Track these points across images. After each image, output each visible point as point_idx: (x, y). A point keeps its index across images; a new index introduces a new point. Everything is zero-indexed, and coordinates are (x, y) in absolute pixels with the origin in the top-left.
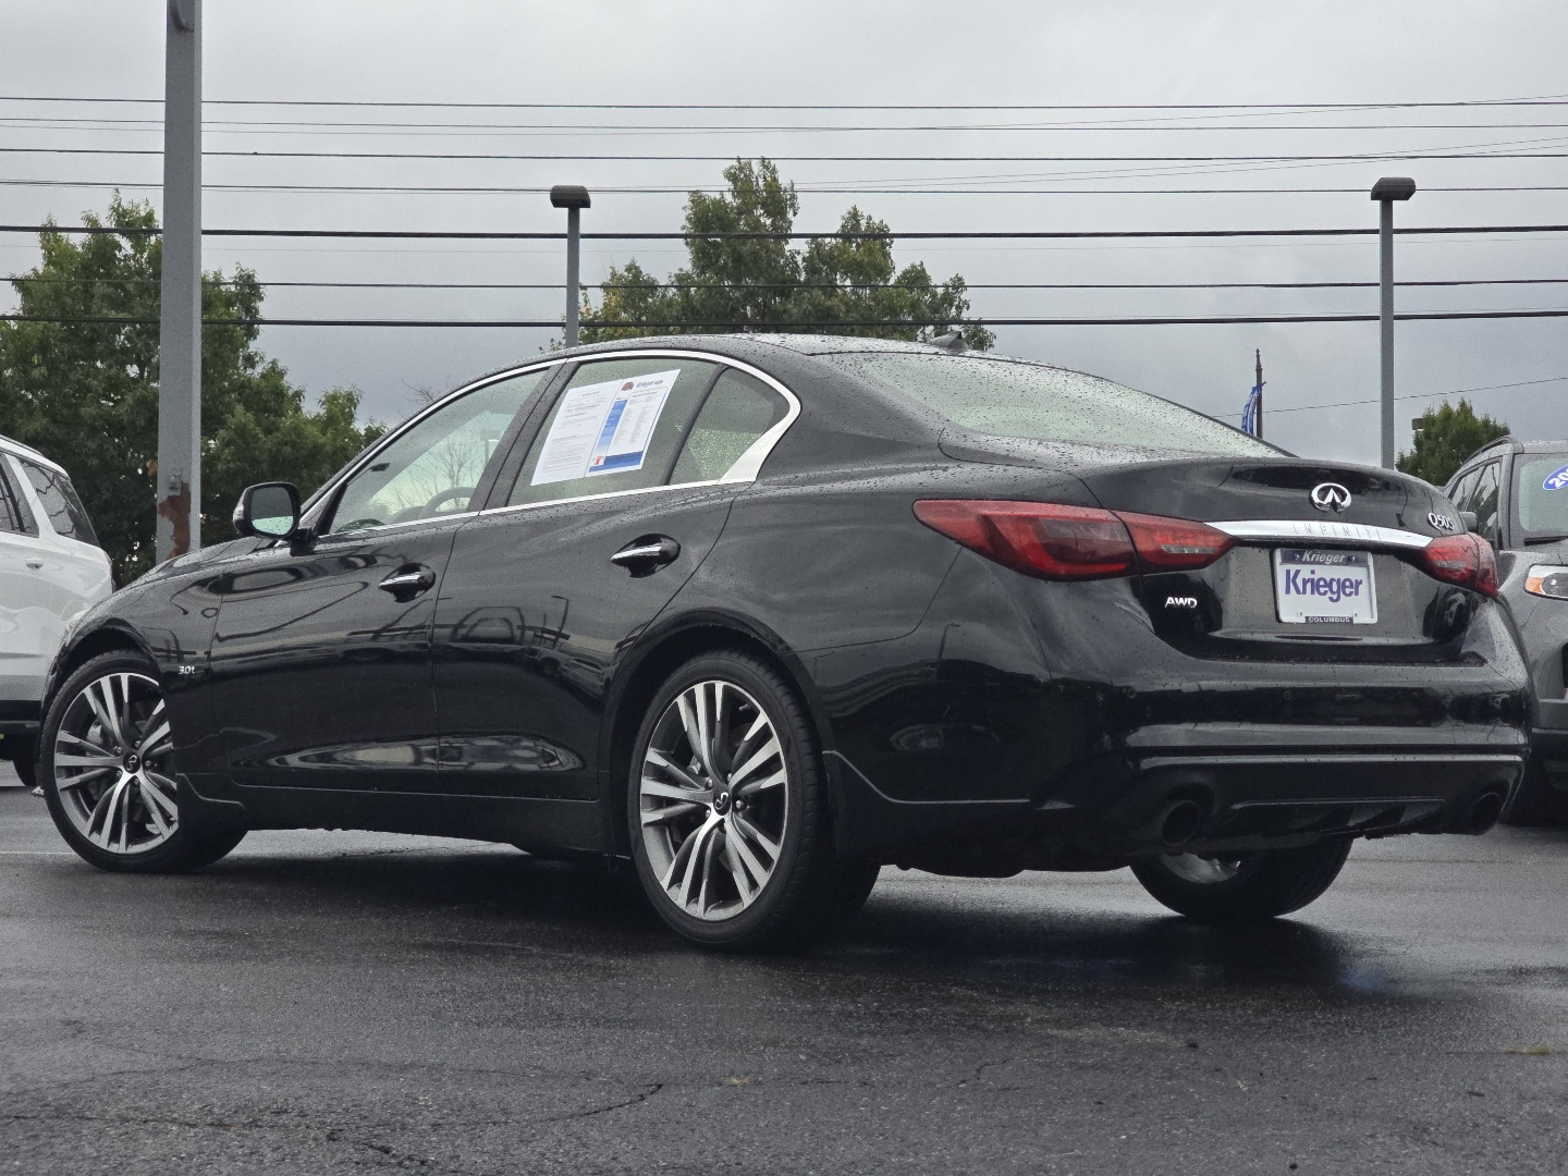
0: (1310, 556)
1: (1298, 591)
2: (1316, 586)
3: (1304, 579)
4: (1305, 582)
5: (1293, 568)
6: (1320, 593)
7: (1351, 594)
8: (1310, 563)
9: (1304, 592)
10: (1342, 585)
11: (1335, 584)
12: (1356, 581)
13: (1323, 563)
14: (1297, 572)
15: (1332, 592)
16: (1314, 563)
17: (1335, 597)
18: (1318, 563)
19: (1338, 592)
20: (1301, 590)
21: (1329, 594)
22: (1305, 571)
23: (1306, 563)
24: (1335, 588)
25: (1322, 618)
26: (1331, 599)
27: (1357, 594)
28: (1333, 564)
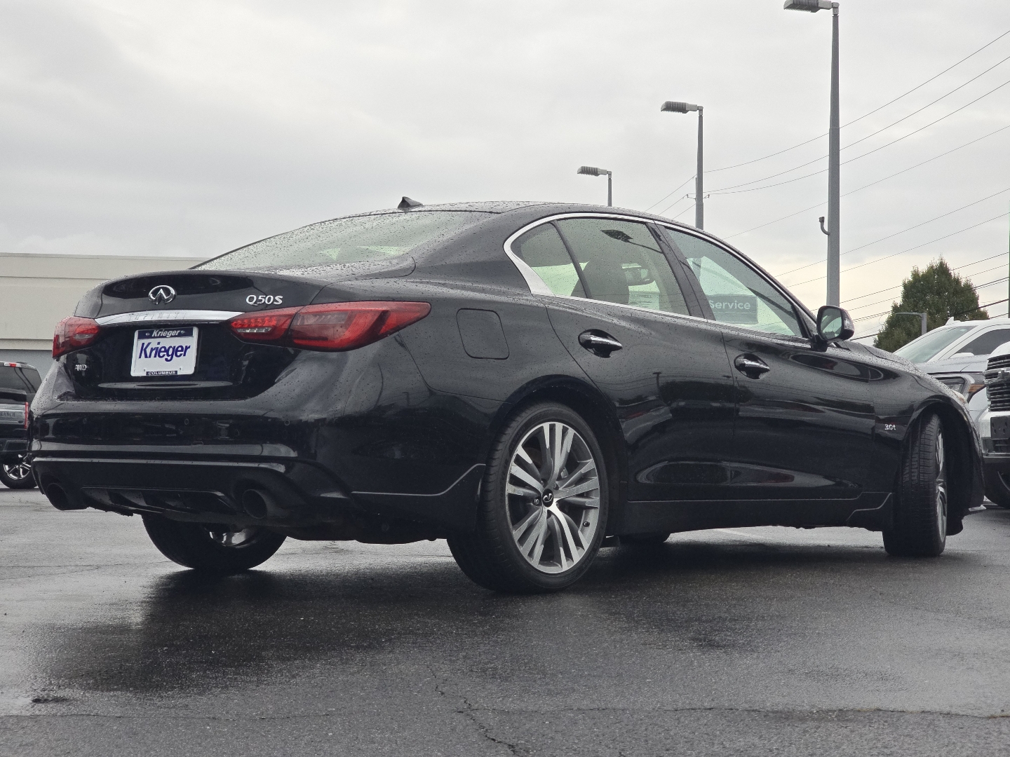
0: (158, 333)
1: (146, 356)
2: (158, 352)
3: (152, 348)
4: (152, 350)
5: (146, 341)
6: (160, 356)
7: (181, 355)
8: (157, 337)
9: (150, 357)
10: (175, 350)
11: (171, 350)
12: (186, 347)
13: (165, 337)
14: (149, 344)
15: (168, 355)
16: (160, 337)
17: (169, 358)
18: (163, 337)
19: (172, 355)
20: (148, 355)
21: (166, 357)
22: (154, 343)
23: (154, 337)
24: (170, 353)
25: (158, 372)
26: (167, 360)
27: (185, 355)
28: (172, 336)
